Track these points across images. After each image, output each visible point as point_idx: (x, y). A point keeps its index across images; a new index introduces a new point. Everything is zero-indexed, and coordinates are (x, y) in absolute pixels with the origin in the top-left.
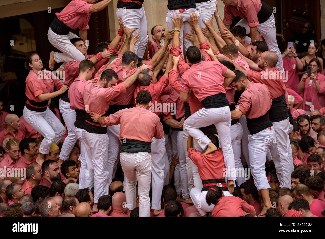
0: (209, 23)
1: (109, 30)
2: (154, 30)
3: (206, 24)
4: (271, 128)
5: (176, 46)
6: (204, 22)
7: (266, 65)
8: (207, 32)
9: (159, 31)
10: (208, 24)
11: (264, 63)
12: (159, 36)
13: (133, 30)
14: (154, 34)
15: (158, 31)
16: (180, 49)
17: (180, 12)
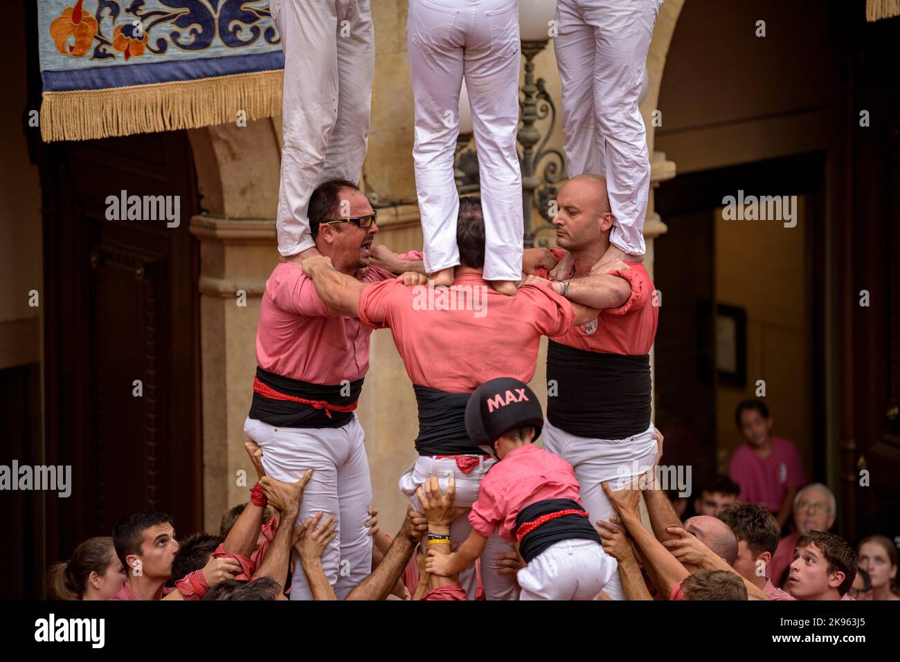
1: (203, 466)
3: (611, 500)
17: (459, 467)
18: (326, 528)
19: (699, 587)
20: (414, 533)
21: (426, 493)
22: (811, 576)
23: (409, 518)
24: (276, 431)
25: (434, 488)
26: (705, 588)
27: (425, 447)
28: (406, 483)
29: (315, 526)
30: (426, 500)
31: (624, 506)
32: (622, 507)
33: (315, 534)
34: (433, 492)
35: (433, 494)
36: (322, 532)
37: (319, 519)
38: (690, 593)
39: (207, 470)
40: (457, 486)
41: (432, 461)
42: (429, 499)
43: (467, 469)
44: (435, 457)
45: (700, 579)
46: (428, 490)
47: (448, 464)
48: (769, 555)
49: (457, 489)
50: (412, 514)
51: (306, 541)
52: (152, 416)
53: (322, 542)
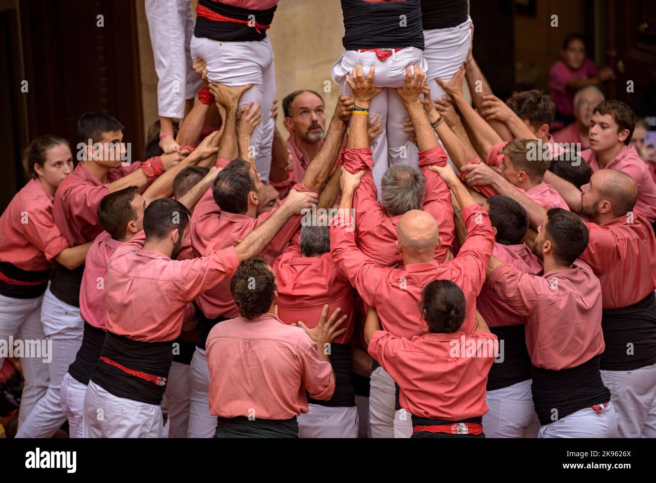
0: (454, 85)
2: (293, 104)
3: (445, 89)
4: (601, 409)
5: (357, 147)
6: (440, 84)
7: (603, 211)
8: (447, 109)
9: (306, 110)
10: (451, 88)
11: (596, 204)
12: (304, 125)
13: (242, 89)
14: (290, 114)
15: (301, 111)
16: (369, 157)
17: (378, 56)
18: (256, 113)
19: (517, 150)
20: (345, 113)
21: (354, 79)
22: (606, 137)
23: (340, 102)
24: (221, 45)
25: (360, 75)
26: (523, 151)
27: (350, 43)
28: (338, 71)
29: (248, 112)
30: (354, 83)
31: (455, 91)
32: (454, 92)
33: (248, 117)
34: (358, 78)
35: (358, 80)
36: (253, 117)
37: (251, 106)
38: (511, 155)
39: (144, 87)
40: (375, 71)
41: (357, 54)
42: (356, 83)
43: (382, 58)
44: (360, 51)
45: (518, 144)
46: (355, 76)
47: (370, 56)
48: (547, 127)
49: (375, 74)
50: (342, 98)
51: (241, 122)
52: (103, 69)
53: (253, 123)
